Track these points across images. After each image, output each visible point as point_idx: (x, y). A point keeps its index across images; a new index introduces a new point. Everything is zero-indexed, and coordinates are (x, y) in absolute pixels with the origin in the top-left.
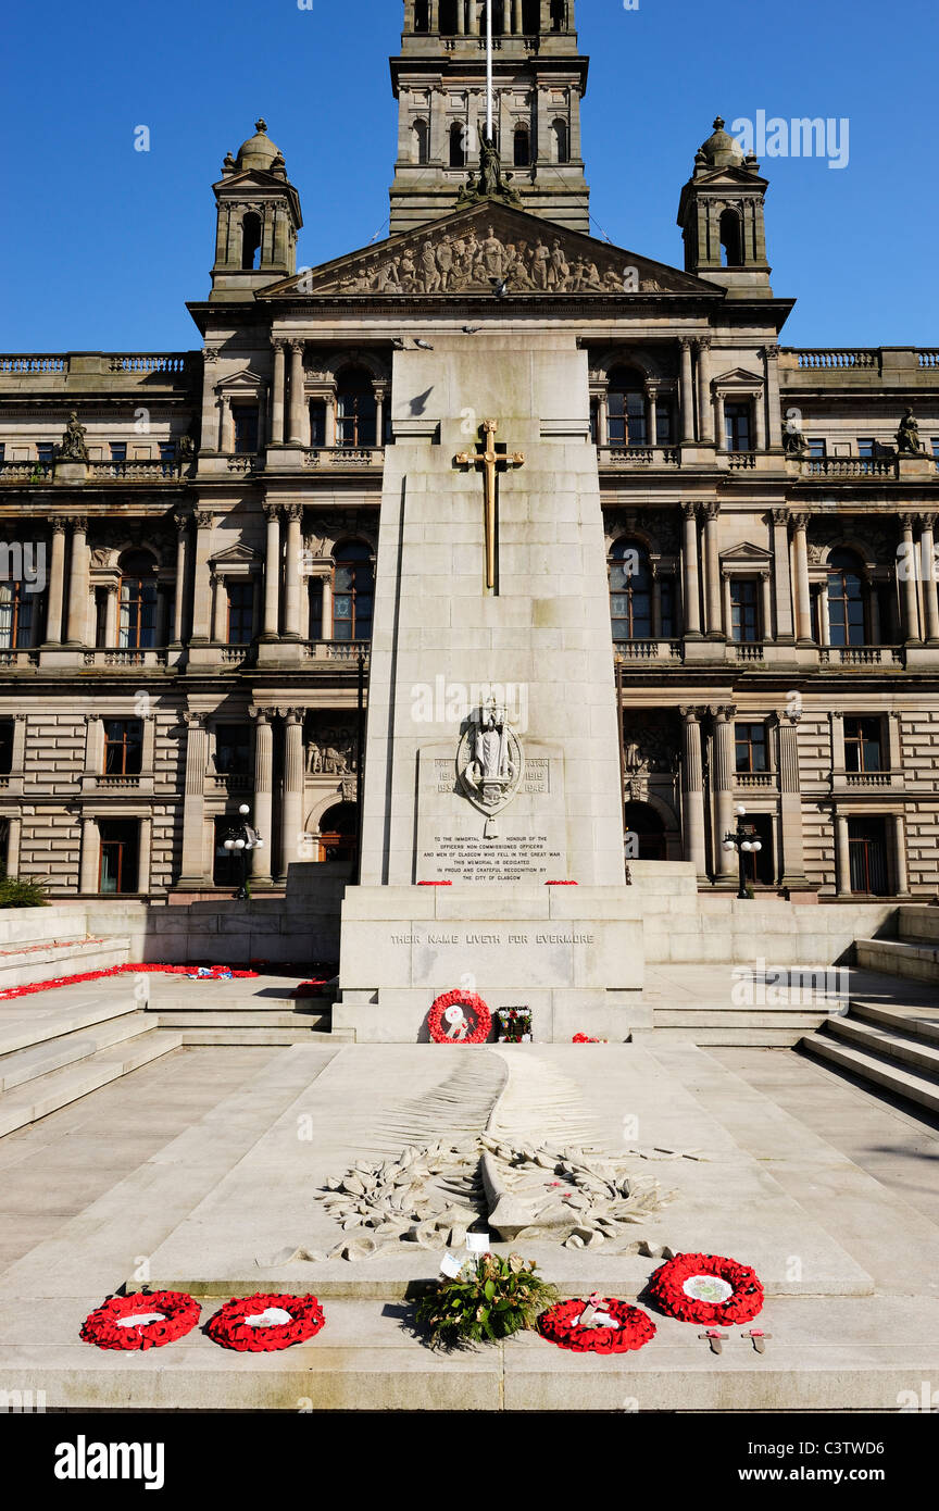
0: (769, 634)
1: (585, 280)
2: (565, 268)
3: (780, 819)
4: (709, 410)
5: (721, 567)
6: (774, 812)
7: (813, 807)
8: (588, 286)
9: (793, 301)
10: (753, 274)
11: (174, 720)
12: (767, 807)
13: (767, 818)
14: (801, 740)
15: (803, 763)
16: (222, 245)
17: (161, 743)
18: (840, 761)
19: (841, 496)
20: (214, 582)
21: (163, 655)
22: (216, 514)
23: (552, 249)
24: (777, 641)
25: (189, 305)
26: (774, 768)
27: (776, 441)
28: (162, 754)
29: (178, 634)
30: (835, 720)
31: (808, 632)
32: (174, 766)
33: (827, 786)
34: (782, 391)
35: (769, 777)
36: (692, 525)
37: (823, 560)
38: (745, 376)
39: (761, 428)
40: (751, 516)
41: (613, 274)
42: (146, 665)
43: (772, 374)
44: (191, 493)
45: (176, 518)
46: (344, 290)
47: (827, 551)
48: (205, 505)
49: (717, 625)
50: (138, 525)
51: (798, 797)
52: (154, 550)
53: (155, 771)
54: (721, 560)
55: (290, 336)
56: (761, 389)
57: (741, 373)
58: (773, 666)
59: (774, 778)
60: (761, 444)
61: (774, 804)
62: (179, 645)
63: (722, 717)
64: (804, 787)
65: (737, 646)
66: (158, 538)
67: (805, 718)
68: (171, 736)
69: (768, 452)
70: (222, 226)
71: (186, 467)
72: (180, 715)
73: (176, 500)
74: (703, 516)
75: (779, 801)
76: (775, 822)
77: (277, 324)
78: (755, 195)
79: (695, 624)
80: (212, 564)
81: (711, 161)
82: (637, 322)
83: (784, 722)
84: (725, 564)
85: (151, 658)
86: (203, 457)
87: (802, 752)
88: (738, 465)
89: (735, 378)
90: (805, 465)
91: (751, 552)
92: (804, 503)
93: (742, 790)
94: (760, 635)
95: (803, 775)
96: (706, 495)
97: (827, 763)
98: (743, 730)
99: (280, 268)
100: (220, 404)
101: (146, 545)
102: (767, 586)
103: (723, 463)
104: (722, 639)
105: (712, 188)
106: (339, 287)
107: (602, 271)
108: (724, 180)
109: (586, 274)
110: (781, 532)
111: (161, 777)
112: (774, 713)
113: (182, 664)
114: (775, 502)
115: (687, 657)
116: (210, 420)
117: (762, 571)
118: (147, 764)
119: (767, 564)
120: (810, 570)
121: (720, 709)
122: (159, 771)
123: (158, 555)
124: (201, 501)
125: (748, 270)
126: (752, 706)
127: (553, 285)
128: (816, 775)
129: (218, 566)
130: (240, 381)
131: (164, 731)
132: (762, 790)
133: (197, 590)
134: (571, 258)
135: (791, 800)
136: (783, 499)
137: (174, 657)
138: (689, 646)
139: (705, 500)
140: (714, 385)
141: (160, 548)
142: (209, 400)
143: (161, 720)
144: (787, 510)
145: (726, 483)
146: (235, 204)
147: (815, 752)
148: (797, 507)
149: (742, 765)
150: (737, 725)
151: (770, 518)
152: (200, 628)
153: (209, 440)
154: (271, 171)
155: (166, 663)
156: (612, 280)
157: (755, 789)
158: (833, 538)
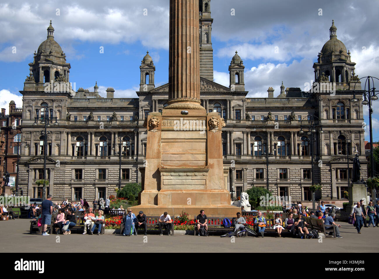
0: (242, 154)
1: (210, 88)
2: (206, 86)
3: (244, 187)
4: (232, 112)
5: (234, 142)
6: (243, 186)
7: (250, 185)
8: (210, 90)
9: (248, 92)
10: (241, 85)
11: (135, 169)
12: (242, 185)
13: (242, 187)
14: (247, 173)
15: (248, 177)
16: (142, 79)
17: (133, 173)
18: (255, 177)
19: (256, 128)
20: (142, 144)
21: (133, 157)
22: (142, 131)
23: (204, 82)
24: (244, 155)
25: (136, 92)
26: (243, 178)
27: (245, 118)
28: (133, 175)
29: (136, 153)
30: (254, 169)
31: (250, 153)
32: (136, 177)
33: (253, 181)
34: (246, 107)
35: (242, 180)
36: (228, 135)
37: (254, 139)
38: (239, 106)
39: (242, 115)
40: (240, 132)
41: (215, 87)
42: (130, 159)
43: (244, 105)
44: (137, 127)
45: (134, 132)
46: (165, 90)
47: (254, 137)
48: (140, 130)
49: (233, 153)
50: (127, 132)
51: (247, 183)
52: (129, 137)
53: (132, 178)
54: (234, 140)
55: (155, 99)
56: (242, 108)
57: (238, 105)
58: (243, 160)
59: (243, 180)
60: (242, 118)
61: (243, 185)
62: (136, 155)
63: (233, 169)
64: (248, 181)
65: (236, 156)
66: (130, 135)
67: (248, 169)
68: (135, 172)
69: (243, 120)
70: (142, 75)
71: (136, 122)
72: (136, 168)
73: (134, 128)
74: (230, 133)
75: (244, 184)
76: (243, 188)
77: (153, 96)
78: (242, 70)
79: (229, 153)
80: (142, 141)
81: (234, 62)
82: (219, 96)
83: (245, 170)
84: (235, 141)
85: (130, 158)
86: (140, 121)
87: (248, 175)
88: (237, 123)
89: (237, 106)
90: (250, 122)
91: (239, 139)
92: (250, 129)
93: (237, 182)
94: (241, 154)
95: (248, 179)
96: (231, 129)
97: (253, 177)
98: (237, 171)
99: (153, 84)
100: (142, 110)
101: (128, 136)
102: (242, 145)
103: (234, 122)
104: (234, 155)
105: (234, 68)
106: (164, 89)
107: (213, 87)
108: (237, 67)
109: (210, 87)
110: (245, 135)
111: (133, 180)
112: (243, 168)
113: (137, 159)
114: (244, 130)
115: (227, 159)
116: (141, 113)
117: (241, 142)
118: (130, 177)
119: (242, 141)
120: (251, 141)
121: (233, 168)
122: (133, 178)
123: (130, 138)
124: (139, 129)
125: (240, 85)
126: (239, 167)
127: (204, 89)
128: (250, 179)
129: (143, 141)
130: (146, 106)
131: (133, 171)
132: (241, 182)
133: (139, 146)
134: (207, 84)
135: (245, 184)
136: (245, 129)
137: (135, 158)
138: (227, 157)
139: (231, 130)
140: (233, 107)
141: (131, 136)
142: (140, 110)
143: (133, 169)
144: (246, 131)
145: (235, 126)
146: (144, 71)
147: (250, 175)
148: (248, 130)
149: (237, 177)
150: (236, 170)
151: (243, 133)
152: (140, 153)
153: (140, 118)
154: (150, 64)
155: (133, 159)
156: (215, 88)
157: (239, 182)
158: (256, 135)
